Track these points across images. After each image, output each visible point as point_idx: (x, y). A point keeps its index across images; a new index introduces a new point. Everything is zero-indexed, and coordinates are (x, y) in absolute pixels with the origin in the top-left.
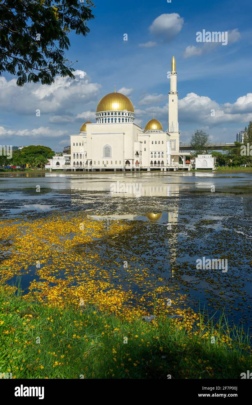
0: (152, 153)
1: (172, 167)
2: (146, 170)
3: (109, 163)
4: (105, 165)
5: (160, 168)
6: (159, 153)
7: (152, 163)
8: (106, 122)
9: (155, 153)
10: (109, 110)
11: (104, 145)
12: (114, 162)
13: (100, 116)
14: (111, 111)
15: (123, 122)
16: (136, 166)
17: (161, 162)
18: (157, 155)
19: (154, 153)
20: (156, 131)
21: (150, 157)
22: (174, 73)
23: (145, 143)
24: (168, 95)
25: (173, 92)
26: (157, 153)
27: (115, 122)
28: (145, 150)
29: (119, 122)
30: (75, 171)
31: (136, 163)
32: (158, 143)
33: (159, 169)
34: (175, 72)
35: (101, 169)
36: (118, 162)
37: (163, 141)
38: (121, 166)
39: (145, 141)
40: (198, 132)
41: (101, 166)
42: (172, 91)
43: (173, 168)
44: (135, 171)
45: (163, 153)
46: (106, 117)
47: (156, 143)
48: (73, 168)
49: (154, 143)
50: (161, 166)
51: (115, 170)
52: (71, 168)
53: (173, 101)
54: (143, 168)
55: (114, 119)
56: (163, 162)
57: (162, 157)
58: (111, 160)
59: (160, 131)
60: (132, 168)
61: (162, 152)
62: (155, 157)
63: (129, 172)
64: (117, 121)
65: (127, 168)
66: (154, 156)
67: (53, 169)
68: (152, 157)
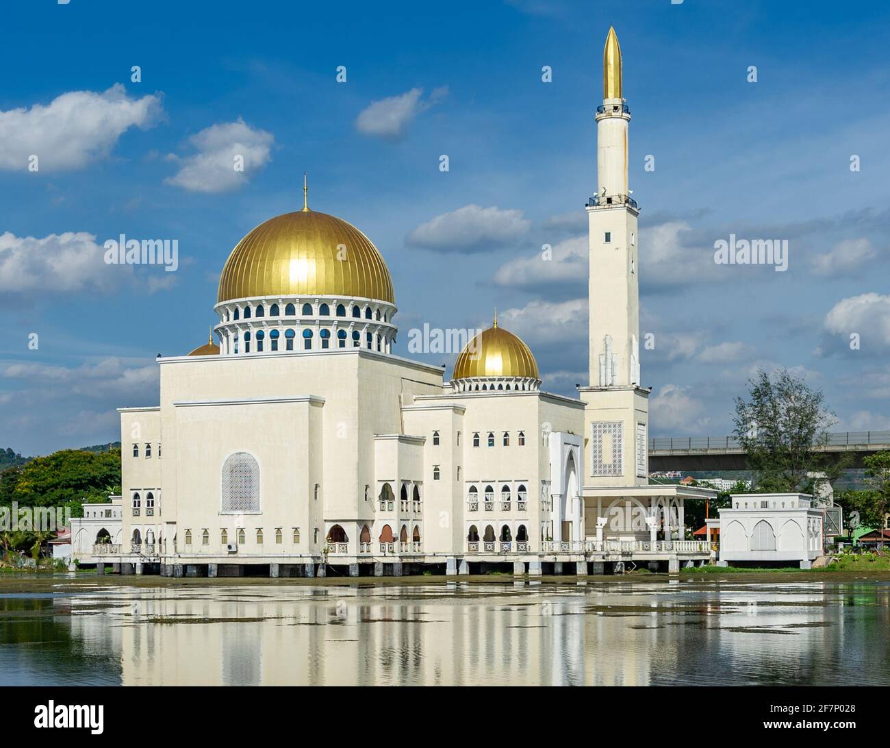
0: (473, 489)
1: (568, 554)
2: (440, 569)
3: (251, 535)
4: (230, 547)
5: (510, 559)
6: (506, 489)
7: (473, 536)
8: (260, 348)
9: (489, 489)
10: (262, 295)
11: (227, 453)
12: (269, 535)
13: (236, 317)
14: (268, 297)
15: (325, 345)
16: (382, 549)
17: (514, 533)
18: (498, 497)
19: (481, 488)
20: (496, 385)
21: (466, 507)
22: (616, 108)
23: (436, 442)
24: (587, 213)
25: (608, 195)
26: (497, 487)
27: (290, 346)
28: (437, 476)
29: (308, 345)
30: (139, 571)
31: (382, 539)
32: (499, 439)
33: (507, 567)
34: (618, 102)
35: (215, 567)
36: (288, 535)
37: (522, 434)
38: (299, 552)
39: (436, 434)
40: (767, 384)
41: (214, 554)
42: (604, 195)
43: (574, 559)
44: (376, 573)
45: (522, 489)
46: (260, 324)
47: (491, 443)
48: (133, 561)
49: (484, 440)
50: (514, 550)
51: (274, 571)
52: (124, 561)
53: (608, 237)
54: (428, 560)
55: (282, 334)
56: (522, 535)
57: (521, 508)
58: (255, 522)
59: (520, 385)
60: (355, 561)
61: (520, 484)
62: (489, 507)
63: (344, 579)
64: (299, 341)
65: (331, 561)
66: (482, 506)
67: (81, 562)
68: (475, 508)
